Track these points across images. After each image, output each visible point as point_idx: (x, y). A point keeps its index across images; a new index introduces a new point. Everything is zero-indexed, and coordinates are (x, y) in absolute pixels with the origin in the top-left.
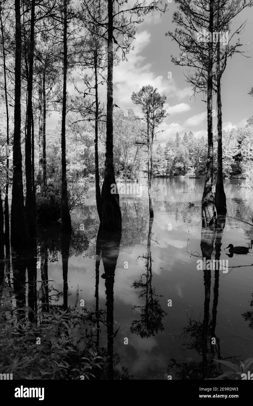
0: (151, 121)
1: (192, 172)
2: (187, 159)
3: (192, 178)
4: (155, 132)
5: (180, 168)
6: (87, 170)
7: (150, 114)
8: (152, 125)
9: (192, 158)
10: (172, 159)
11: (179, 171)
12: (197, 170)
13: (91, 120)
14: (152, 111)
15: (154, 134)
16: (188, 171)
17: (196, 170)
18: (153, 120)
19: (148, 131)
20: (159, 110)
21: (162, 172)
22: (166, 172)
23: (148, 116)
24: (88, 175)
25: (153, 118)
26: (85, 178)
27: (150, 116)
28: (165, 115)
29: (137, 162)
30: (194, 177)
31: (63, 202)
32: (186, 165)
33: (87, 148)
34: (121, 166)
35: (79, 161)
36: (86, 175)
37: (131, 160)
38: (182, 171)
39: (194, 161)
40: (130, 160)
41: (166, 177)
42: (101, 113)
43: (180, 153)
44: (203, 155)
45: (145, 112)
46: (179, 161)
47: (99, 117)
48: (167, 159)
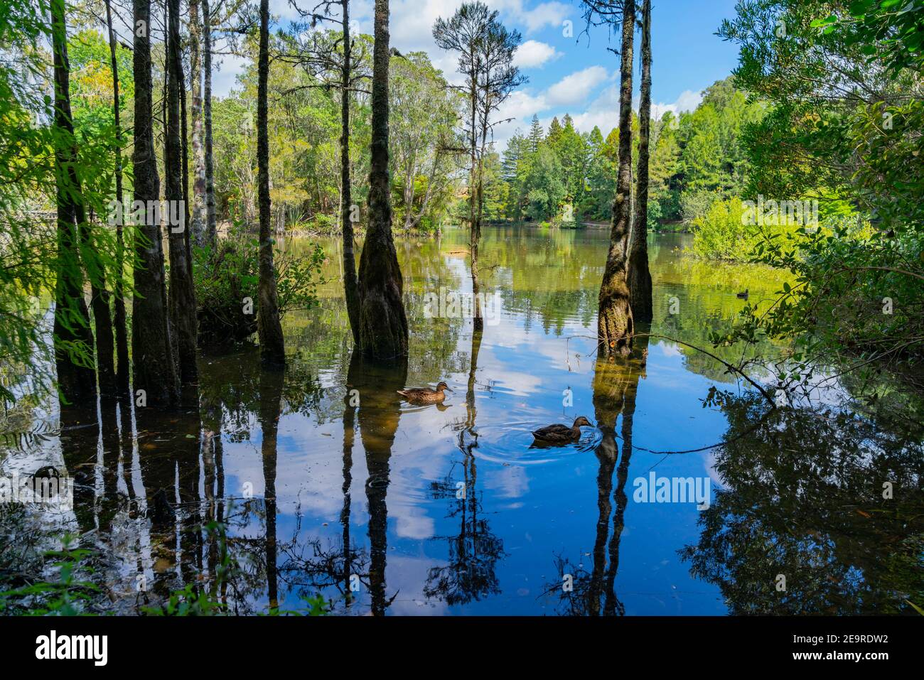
0: (482, 93)
1: (568, 214)
2: (556, 182)
3: (566, 228)
4: (490, 122)
5: (539, 202)
6: (312, 205)
7: (480, 75)
8: (484, 104)
9: (570, 180)
10: (519, 181)
11: (536, 211)
12: (580, 210)
13: (333, 86)
14: (485, 69)
15: (487, 126)
16: (558, 212)
17: (577, 210)
18: (487, 91)
19: (473, 119)
20: (504, 67)
21: (496, 212)
22: (506, 213)
23: (475, 81)
24: (313, 215)
25: (486, 87)
26: (308, 225)
27: (479, 81)
28: (516, 80)
29: (436, 188)
30: (573, 226)
31: (265, 295)
32: (554, 197)
33: (311, 147)
34: (398, 195)
35: (291, 181)
36: (309, 216)
37: (422, 182)
38: (546, 211)
39: (573, 187)
40: (419, 182)
41: (506, 224)
42: (355, 68)
43: (540, 165)
44: (596, 173)
45: (467, 70)
46: (538, 187)
47: (352, 80)
48: (508, 181)
